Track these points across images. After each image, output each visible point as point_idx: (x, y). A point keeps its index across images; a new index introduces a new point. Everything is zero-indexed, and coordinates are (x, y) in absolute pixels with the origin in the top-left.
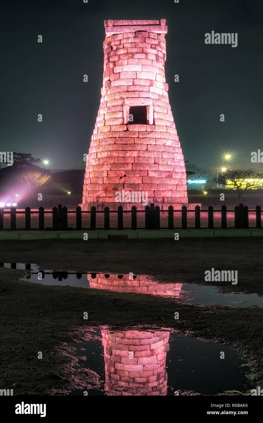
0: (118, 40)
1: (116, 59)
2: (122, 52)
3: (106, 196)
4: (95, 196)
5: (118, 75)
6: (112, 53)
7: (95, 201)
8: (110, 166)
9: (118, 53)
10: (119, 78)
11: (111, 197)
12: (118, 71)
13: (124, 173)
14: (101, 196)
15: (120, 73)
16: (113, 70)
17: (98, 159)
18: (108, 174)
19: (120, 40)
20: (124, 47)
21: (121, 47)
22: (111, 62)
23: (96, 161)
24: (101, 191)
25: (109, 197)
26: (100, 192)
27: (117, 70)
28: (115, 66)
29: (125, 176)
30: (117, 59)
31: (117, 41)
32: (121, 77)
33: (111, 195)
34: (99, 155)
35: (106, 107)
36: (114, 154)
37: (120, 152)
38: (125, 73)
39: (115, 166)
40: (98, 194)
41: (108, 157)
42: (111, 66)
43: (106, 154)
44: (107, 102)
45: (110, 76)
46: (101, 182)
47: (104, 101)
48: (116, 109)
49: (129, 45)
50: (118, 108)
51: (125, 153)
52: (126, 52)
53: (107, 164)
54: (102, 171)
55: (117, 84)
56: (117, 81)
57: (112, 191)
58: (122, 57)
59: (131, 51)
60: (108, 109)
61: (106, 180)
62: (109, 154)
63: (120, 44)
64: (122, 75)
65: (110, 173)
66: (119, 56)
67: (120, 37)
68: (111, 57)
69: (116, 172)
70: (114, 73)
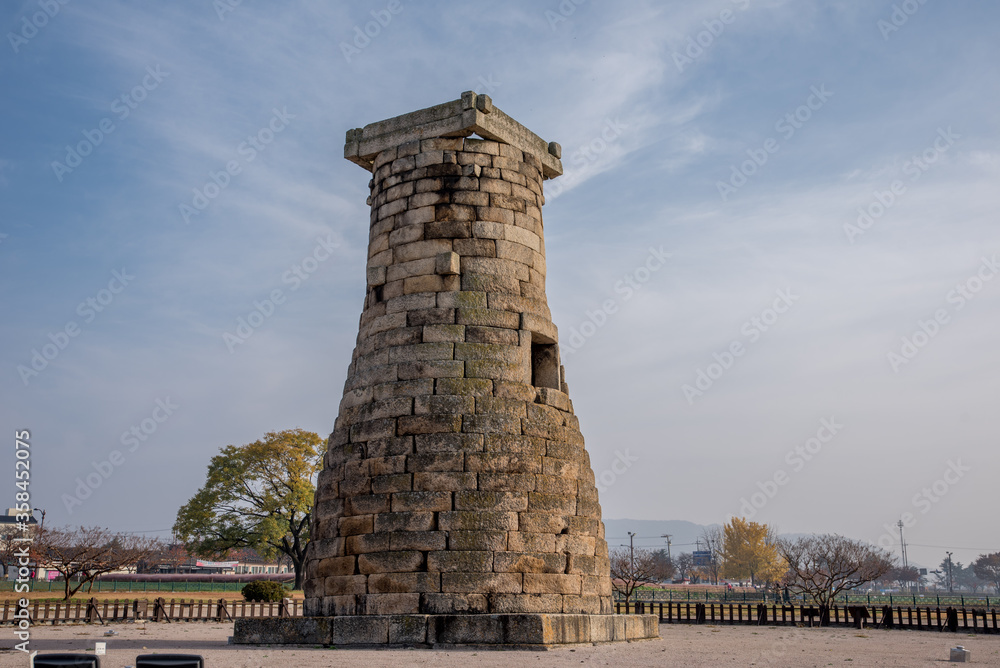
0: (485, 154)
1: (480, 200)
2: (496, 187)
3: (523, 592)
4: (478, 590)
5: (488, 245)
6: (464, 183)
7: (480, 607)
8: (525, 500)
9: (488, 186)
10: (494, 254)
11: (539, 595)
12: (490, 235)
13: (563, 524)
14: (503, 590)
15: (495, 240)
16: (469, 227)
17: (471, 475)
18: (523, 522)
19: (492, 156)
20: (501, 178)
21: (495, 174)
22: (458, 204)
23: (463, 480)
24: (503, 575)
25: (535, 595)
26: (501, 578)
27: (489, 229)
28: (478, 219)
29: (565, 531)
30: (485, 202)
31: (481, 156)
33: (539, 588)
34: (475, 461)
35: (456, 323)
36: (533, 465)
37: (547, 460)
38: (509, 244)
39: (541, 501)
40: (493, 583)
41: (510, 472)
42: (463, 214)
43: (504, 461)
44: (456, 310)
45: (456, 241)
46: (500, 548)
47: (437, 306)
48: (498, 337)
49: (515, 178)
50: (508, 336)
51: (558, 466)
52: (508, 193)
53: (513, 492)
54: (500, 514)
55: (485, 266)
56: (487, 259)
57: (542, 576)
58: (499, 200)
59: (520, 194)
60: (467, 331)
61: (517, 542)
62: (515, 464)
63: (492, 166)
64: (504, 249)
65: (528, 520)
66: (491, 197)
67: (492, 148)
68: (459, 190)
69: (547, 519)
70: (472, 237)
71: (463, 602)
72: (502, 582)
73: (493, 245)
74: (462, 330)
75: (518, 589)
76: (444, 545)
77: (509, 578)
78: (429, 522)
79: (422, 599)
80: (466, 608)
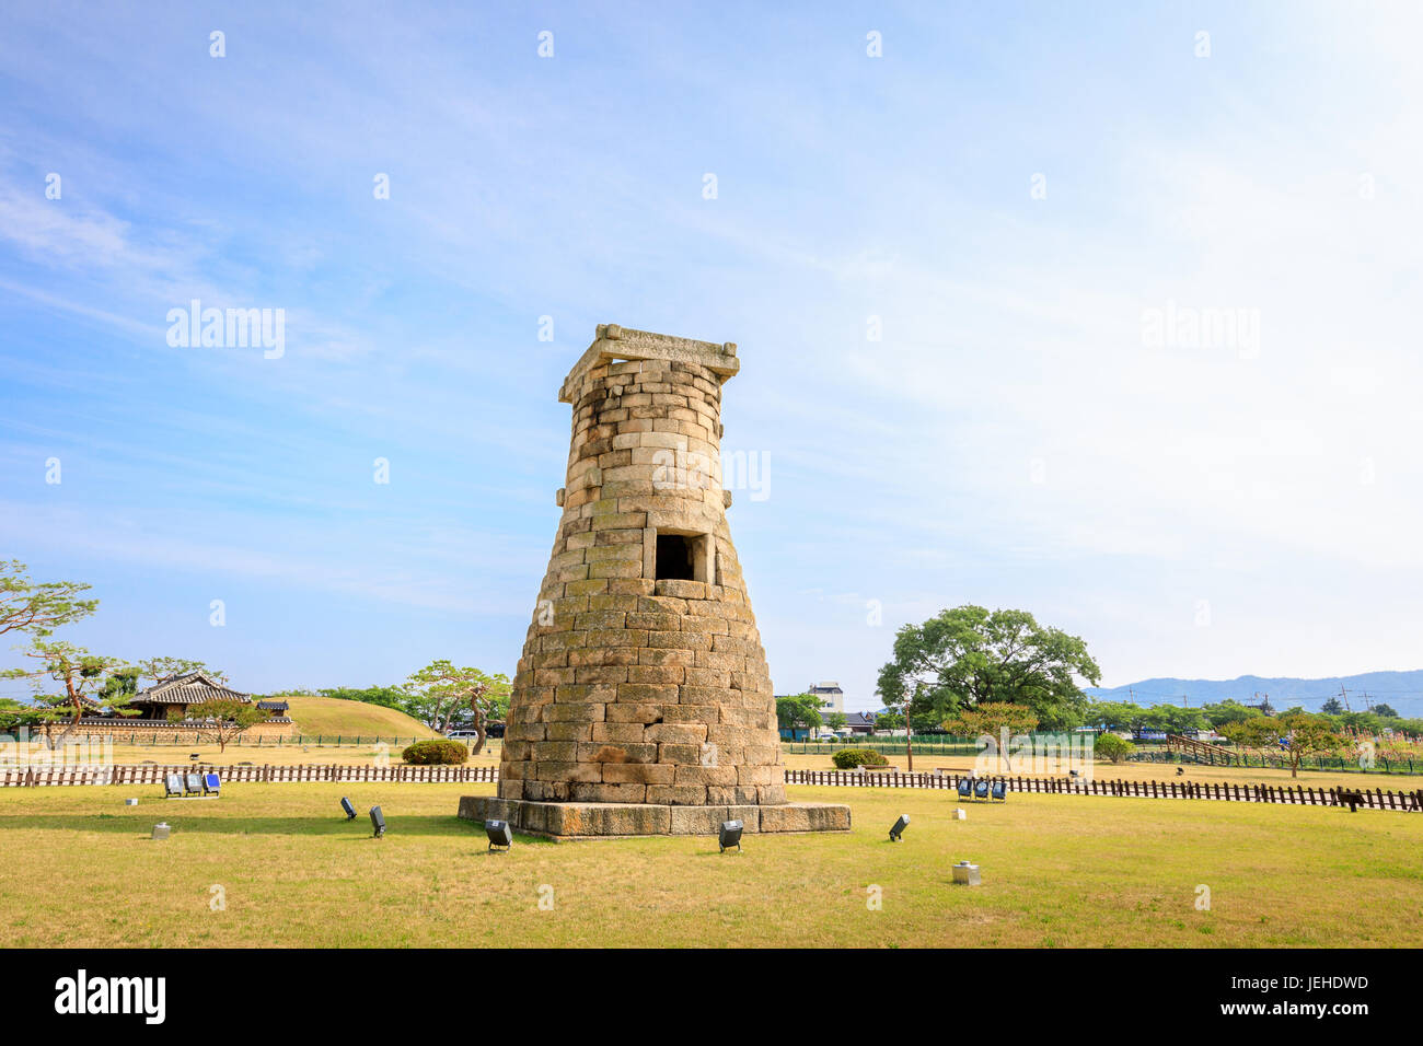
0: (626, 374)
1: (620, 416)
2: (635, 401)
3: (602, 782)
4: (563, 779)
5: (624, 455)
6: (608, 404)
7: (563, 795)
8: (614, 691)
9: (628, 402)
10: (629, 462)
11: (618, 785)
12: (626, 446)
13: (657, 713)
14: (583, 779)
15: (631, 449)
16: (610, 443)
17: (571, 670)
18: (609, 713)
19: (633, 375)
20: (642, 392)
21: (635, 389)
22: (603, 424)
23: (563, 675)
24: (584, 765)
25: (613, 784)
26: (582, 767)
27: (623, 441)
28: (617, 434)
29: (660, 721)
30: (624, 417)
31: (623, 376)
32: (635, 461)
33: (618, 778)
34: (575, 658)
35: (590, 530)
36: (628, 657)
37: (645, 651)
38: (645, 450)
39: (633, 692)
40: (574, 772)
41: (605, 665)
42: (605, 432)
43: (599, 656)
44: (591, 519)
45: (601, 456)
46: (584, 738)
47: (581, 518)
48: (622, 537)
49: (656, 388)
50: (629, 535)
51: (659, 657)
52: (649, 402)
53: (603, 684)
54: (588, 705)
55: (622, 474)
56: (622, 468)
57: (622, 765)
58: (637, 412)
59: (661, 401)
60: (597, 536)
61: (600, 732)
62: (609, 658)
63: (633, 383)
64: (638, 456)
65: (614, 710)
66: (629, 411)
67: (633, 367)
68: (604, 411)
69: (635, 709)
70: (612, 450)
71: (550, 790)
72: (586, 771)
73: (629, 454)
74: (592, 536)
75: (597, 778)
76: (543, 736)
77: (590, 768)
78: (536, 713)
79: (524, 786)
80: (552, 795)
